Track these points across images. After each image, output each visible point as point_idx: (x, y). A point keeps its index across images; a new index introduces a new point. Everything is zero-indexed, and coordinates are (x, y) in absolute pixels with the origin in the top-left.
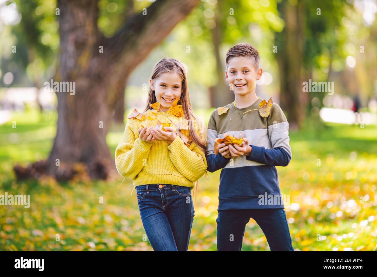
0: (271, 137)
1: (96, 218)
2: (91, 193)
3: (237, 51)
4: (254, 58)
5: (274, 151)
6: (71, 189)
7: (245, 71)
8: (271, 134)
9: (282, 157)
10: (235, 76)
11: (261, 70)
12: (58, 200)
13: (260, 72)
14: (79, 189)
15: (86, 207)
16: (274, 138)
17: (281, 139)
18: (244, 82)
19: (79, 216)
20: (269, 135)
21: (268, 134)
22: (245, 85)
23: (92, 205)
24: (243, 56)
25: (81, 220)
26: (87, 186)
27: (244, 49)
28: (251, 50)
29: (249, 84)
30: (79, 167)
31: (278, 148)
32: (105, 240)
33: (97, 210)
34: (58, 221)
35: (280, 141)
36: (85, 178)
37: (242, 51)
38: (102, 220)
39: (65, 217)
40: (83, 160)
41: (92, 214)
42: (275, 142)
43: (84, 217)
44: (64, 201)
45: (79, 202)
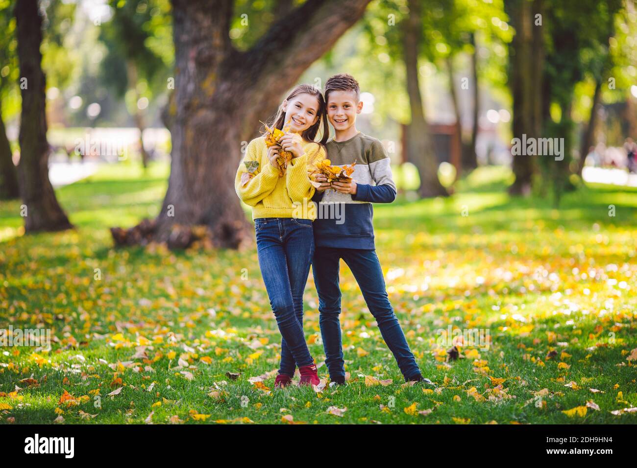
0: (374, 174)
1: (220, 289)
2: (216, 265)
3: (337, 85)
4: (355, 92)
5: (380, 189)
6: (188, 259)
7: (346, 106)
8: (374, 171)
9: (389, 193)
10: (335, 111)
11: (362, 103)
12: (170, 271)
13: (360, 105)
14: (199, 260)
15: (208, 278)
16: (378, 175)
17: (385, 176)
18: (344, 118)
19: (198, 287)
20: (372, 172)
21: (370, 170)
22: (346, 120)
23: (214, 277)
24: (343, 90)
25: (200, 292)
26: (210, 256)
27: (344, 82)
28: (352, 83)
29: (350, 120)
30: (199, 231)
31: (384, 185)
32: (229, 308)
33: (221, 282)
34: (171, 291)
35: (384, 178)
36: (208, 245)
37: (344, 84)
38: (227, 291)
39: (181, 287)
40: (204, 221)
41: (215, 286)
42: (379, 180)
43: (205, 288)
44: (178, 273)
45: (199, 272)
